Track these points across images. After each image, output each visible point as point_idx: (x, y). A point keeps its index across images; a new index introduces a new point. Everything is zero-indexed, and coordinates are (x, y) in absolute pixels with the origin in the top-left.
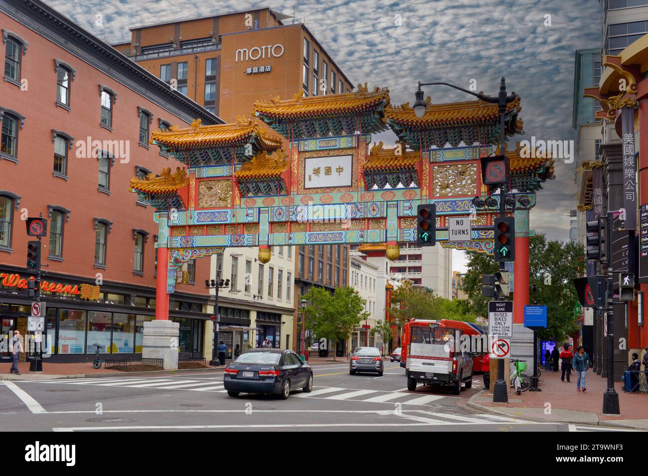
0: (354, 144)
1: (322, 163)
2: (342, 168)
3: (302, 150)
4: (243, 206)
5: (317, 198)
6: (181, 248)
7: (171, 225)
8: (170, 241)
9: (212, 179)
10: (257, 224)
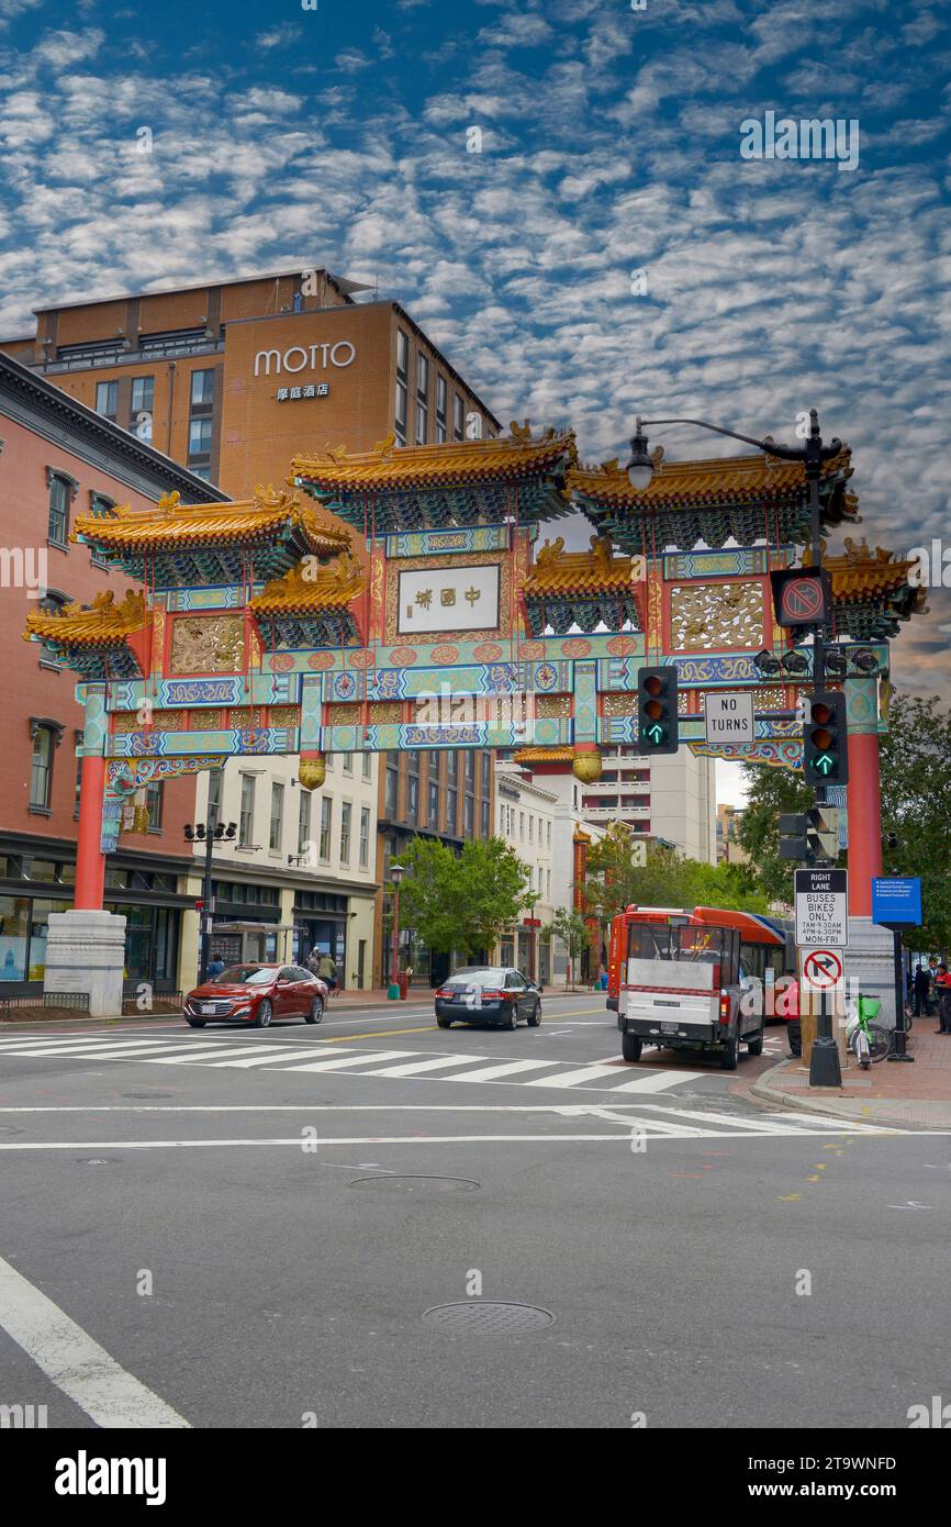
0: (503, 543)
1: (436, 581)
2: (478, 592)
3: (393, 555)
4: (267, 669)
5: (424, 654)
6: (134, 757)
7: (113, 708)
8: (109, 743)
9: (201, 614)
10: (295, 708)
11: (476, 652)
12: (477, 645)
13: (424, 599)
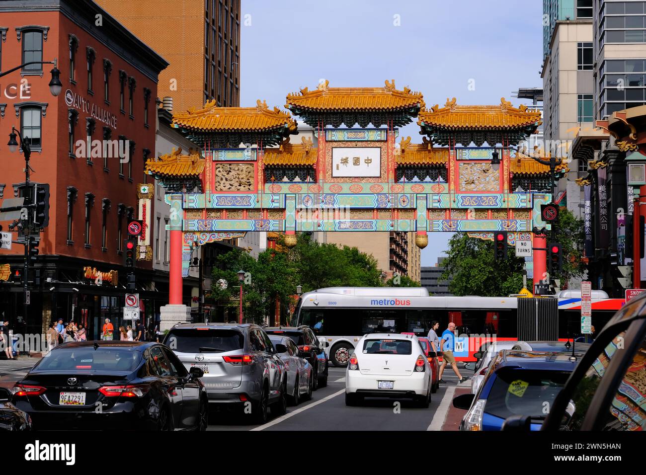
0: (383, 137)
1: (351, 153)
2: (371, 160)
3: (330, 140)
4: (267, 191)
5: (346, 187)
6: (199, 231)
7: (187, 207)
8: (185, 224)
9: (230, 162)
10: (283, 210)
11: (371, 188)
12: (371, 184)
13: (345, 161)
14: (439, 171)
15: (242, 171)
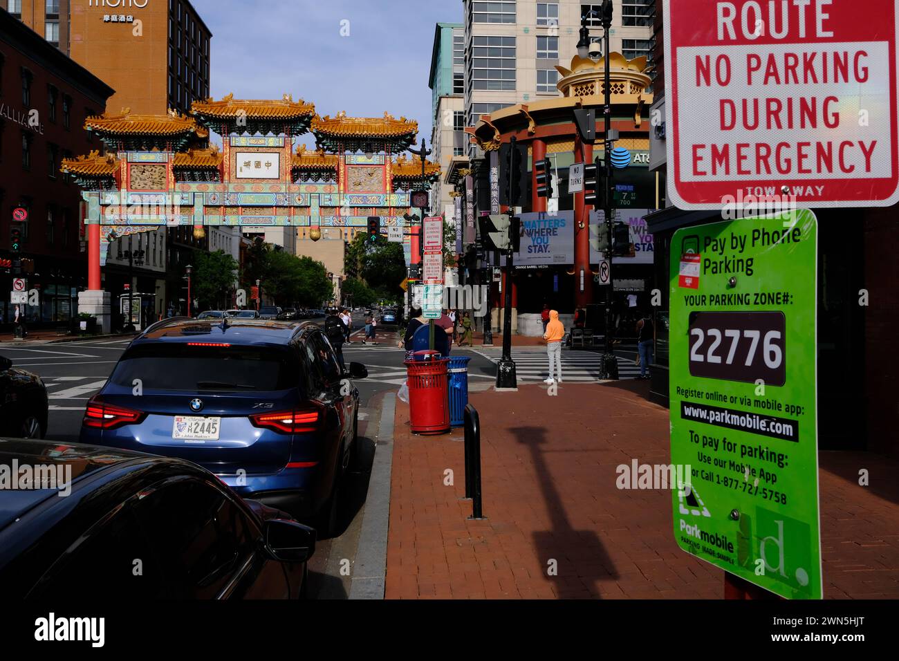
0: (281, 144)
1: (252, 157)
2: (270, 164)
3: (233, 145)
4: (177, 190)
5: (248, 188)
6: (115, 224)
7: (103, 203)
8: (102, 219)
9: (144, 164)
10: (192, 206)
11: (270, 188)
12: (270, 185)
13: (247, 164)
14: (329, 173)
15: (155, 171)
